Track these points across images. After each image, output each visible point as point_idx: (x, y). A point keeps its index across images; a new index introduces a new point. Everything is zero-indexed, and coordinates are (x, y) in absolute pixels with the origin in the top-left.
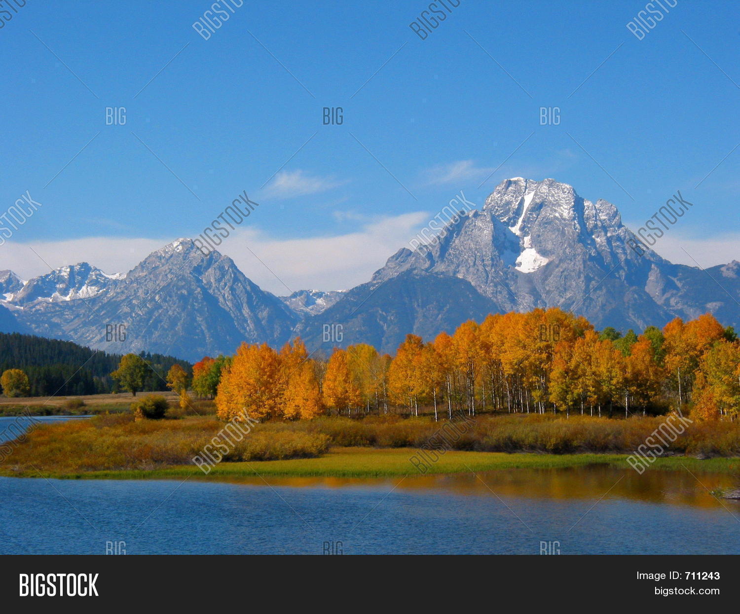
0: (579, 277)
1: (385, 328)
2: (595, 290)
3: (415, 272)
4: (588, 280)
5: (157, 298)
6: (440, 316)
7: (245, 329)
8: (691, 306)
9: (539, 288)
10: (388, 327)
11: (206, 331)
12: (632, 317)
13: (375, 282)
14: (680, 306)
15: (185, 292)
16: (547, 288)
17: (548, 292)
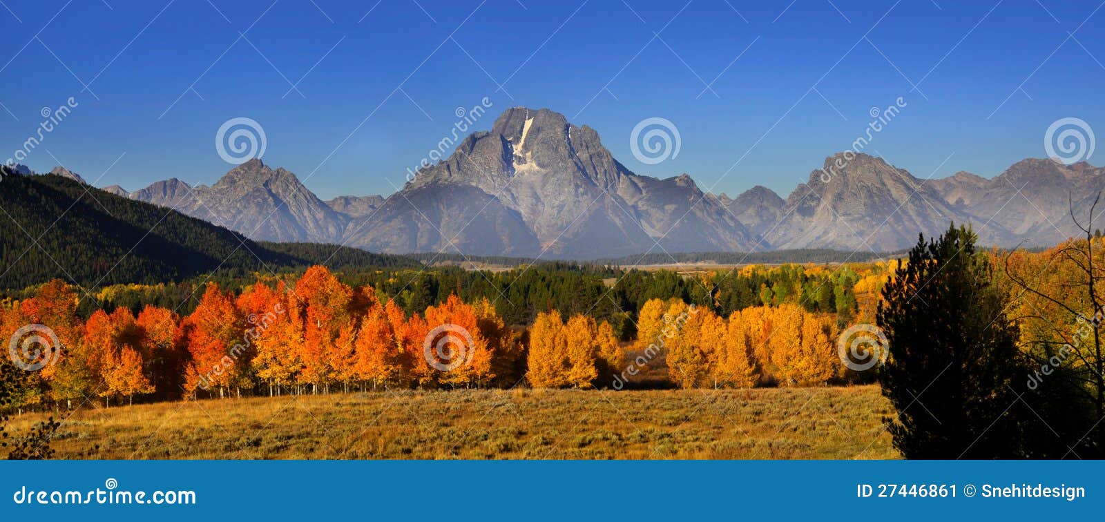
0: (570, 185)
1: (419, 225)
2: (582, 194)
3: (440, 182)
4: (577, 186)
5: (238, 205)
6: (461, 215)
7: (307, 227)
8: (653, 207)
9: (539, 192)
10: (422, 224)
11: (278, 230)
12: (611, 215)
13: (407, 190)
14: (645, 208)
15: (260, 200)
16: (545, 193)
17: (546, 196)
